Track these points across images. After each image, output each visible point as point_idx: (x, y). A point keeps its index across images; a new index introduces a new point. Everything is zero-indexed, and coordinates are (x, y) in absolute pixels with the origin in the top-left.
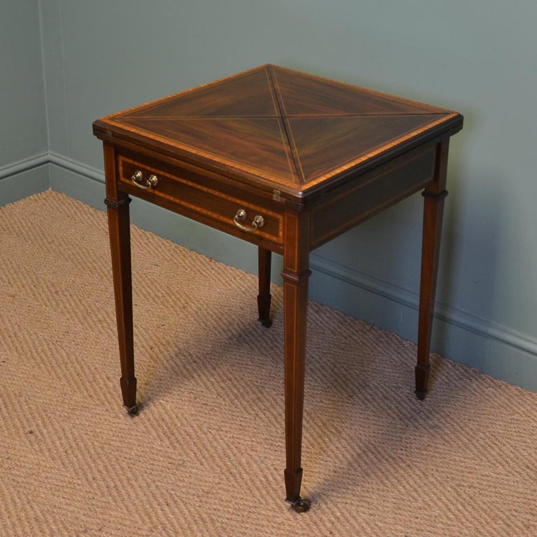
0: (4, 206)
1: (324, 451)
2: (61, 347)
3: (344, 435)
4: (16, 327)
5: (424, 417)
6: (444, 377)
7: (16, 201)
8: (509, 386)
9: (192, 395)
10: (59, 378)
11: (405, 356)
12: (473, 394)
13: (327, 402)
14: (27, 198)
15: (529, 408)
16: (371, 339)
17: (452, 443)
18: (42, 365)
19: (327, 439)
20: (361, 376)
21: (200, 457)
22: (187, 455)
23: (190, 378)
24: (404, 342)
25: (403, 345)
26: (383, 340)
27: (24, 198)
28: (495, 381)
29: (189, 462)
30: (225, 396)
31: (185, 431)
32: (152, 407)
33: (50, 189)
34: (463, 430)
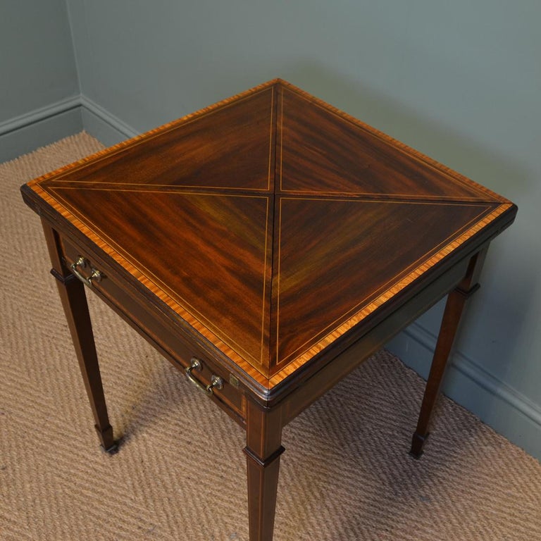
0: (35, 150)
1: (304, 525)
2: (56, 345)
3: (328, 503)
4: (17, 314)
5: (415, 482)
6: (442, 426)
7: (48, 144)
8: (510, 445)
9: (178, 428)
10: (46, 390)
11: (406, 390)
12: (471, 452)
13: (316, 451)
14: (60, 142)
15: (527, 479)
16: (373, 363)
17: (441, 525)
18: (32, 370)
19: (309, 507)
20: (357, 415)
21: (172, 522)
22: (159, 516)
23: (179, 403)
24: (407, 371)
25: (406, 374)
26: (386, 365)
27: (57, 141)
28: (496, 436)
29: (160, 528)
30: (211, 433)
31: (162, 482)
32: (134, 444)
33: (84, 131)
34: (454, 505)
